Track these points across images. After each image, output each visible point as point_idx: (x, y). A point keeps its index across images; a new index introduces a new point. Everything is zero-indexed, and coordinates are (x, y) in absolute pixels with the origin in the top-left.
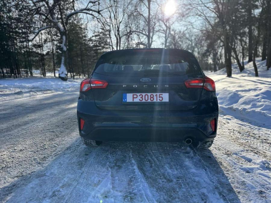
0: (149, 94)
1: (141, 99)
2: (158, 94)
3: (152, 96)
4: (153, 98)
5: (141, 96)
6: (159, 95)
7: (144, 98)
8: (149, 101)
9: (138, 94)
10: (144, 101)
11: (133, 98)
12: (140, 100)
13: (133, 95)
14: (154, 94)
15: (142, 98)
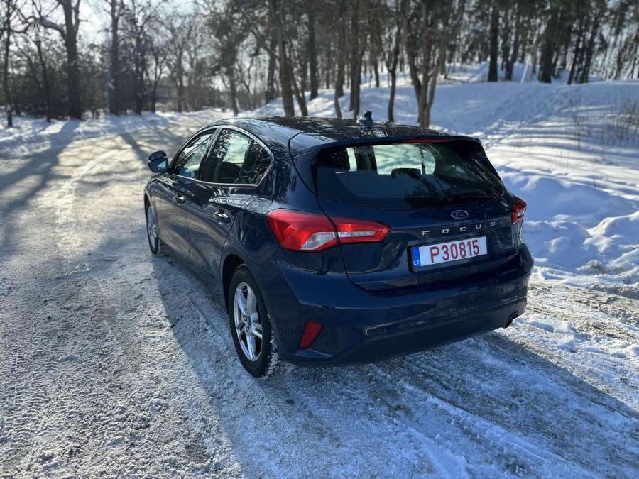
0: (457, 243)
1: (446, 256)
2: (471, 240)
3: (462, 246)
4: (464, 250)
5: (445, 249)
6: (474, 242)
7: (449, 252)
8: (459, 257)
9: (440, 246)
10: (451, 259)
11: (433, 255)
12: (444, 258)
13: (432, 249)
14: (465, 242)
15: (446, 252)
